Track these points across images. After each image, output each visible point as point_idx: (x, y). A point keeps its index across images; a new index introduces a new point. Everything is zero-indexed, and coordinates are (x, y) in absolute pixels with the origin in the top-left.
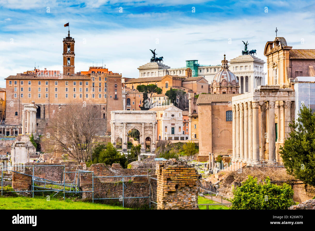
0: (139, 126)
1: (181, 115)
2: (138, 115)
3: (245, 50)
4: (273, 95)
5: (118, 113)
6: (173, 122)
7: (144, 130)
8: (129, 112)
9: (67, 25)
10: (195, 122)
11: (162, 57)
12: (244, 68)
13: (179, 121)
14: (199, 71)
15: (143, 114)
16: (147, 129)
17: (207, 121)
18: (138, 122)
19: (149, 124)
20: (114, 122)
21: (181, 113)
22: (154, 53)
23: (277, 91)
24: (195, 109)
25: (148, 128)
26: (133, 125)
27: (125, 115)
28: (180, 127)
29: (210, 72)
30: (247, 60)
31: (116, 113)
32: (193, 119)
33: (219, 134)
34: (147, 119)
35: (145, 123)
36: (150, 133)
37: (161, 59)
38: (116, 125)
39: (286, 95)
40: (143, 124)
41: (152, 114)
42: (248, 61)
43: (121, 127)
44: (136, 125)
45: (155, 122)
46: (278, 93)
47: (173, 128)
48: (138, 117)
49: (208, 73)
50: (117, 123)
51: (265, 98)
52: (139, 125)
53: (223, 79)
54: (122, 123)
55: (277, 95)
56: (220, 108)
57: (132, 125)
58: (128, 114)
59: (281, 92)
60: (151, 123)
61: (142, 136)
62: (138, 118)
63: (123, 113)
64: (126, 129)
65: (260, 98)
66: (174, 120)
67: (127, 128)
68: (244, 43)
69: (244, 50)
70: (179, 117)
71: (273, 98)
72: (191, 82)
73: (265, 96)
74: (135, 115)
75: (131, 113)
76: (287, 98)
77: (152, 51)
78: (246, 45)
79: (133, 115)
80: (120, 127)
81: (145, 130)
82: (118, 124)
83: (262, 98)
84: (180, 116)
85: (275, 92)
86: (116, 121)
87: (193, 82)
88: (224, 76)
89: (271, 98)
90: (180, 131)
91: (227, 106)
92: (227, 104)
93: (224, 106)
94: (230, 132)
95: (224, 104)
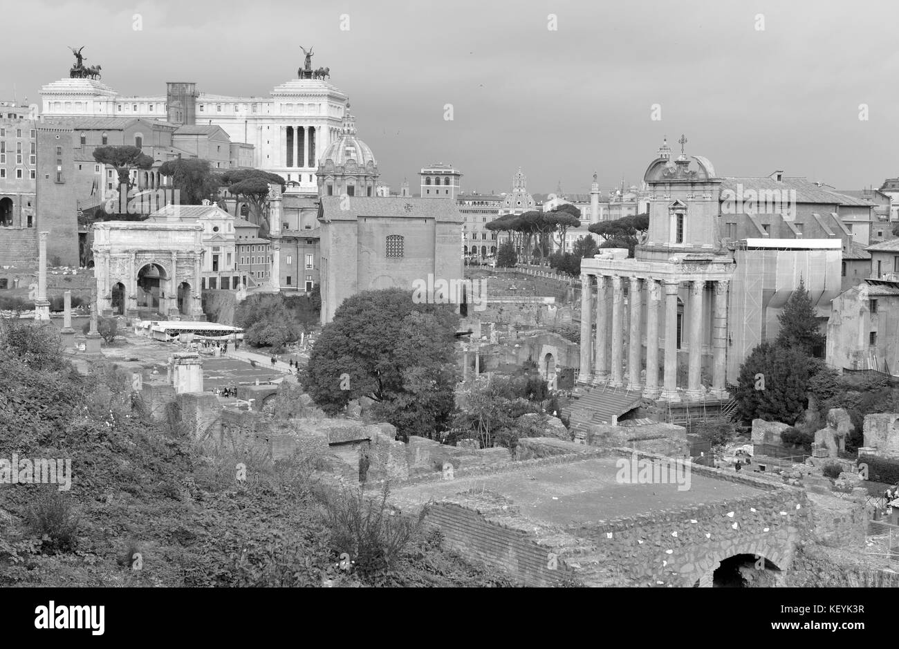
0: (165, 257)
1: (232, 227)
2: (161, 232)
3: (306, 67)
4: (701, 271)
5: (117, 229)
6: (216, 244)
7: (177, 267)
8: (142, 227)
10: (289, 249)
11: (98, 67)
12: (305, 107)
13: (228, 240)
14: (198, 106)
15: (173, 232)
16: (182, 266)
17: (349, 257)
18: (163, 249)
19: (188, 253)
20: (109, 247)
21: (232, 222)
22: (79, 56)
23: (708, 263)
24: (287, 221)
25: (185, 263)
26: (150, 254)
27: (133, 234)
28: (229, 255)
29: (225, 110)
30: (313, 90)
31: (112, 229)
32: (285, 243)
33: (371, 283)
34: (183, 241)
35: (178, 252)
36: (188, 272)
37: (96, 70)
38: (112, 255)
39: (722, 271)
40: (175, 254)
41: (195, 230)
42: (315, 94)
43: (124, 258)
44: (157, 255)
45: (200, 249)
46: (710, 266)
47: (216, 257)
48: (163, 237)
49: (221, 113)
50: (115, 250)
51: (689, 276)
52: (164, 254)
53: (348, 158)
54: (127, 251)
55: (707, 271)
56: (374, 229)
57: (148, 255)
58: (139, 231)
59: (715, 265)
60: (192, 252)
61: (170, 279)
62: (162, 240)
63: (127, 229)
64: (135, 264)
65: (681, 275)
66: (218, 239)
67: (137, 262)
68: (304, 52)
69: (302, 67)
70: (228, 233)
71: (701, 275)
72: (195, 137)
73: (690, 272)
74: (155, 232)
75: (147, 227)
76: (723, 276)
77: (74, 51)
78: (308, 56)
79: (150, 232)
80: (120, 260)
81: (179, 266)
82: (116, 253)
83: (685, 276)
84: (230, 230)
85: (705, 264)
86: (113, 246)
87: (200, 137)
88: (350, 151)
89: (698, 275)
90: (229, 263)
91: (388, 226)
92: (388, 221)
93: (382, 225)
94: (393, 280)
95: (382, 221)
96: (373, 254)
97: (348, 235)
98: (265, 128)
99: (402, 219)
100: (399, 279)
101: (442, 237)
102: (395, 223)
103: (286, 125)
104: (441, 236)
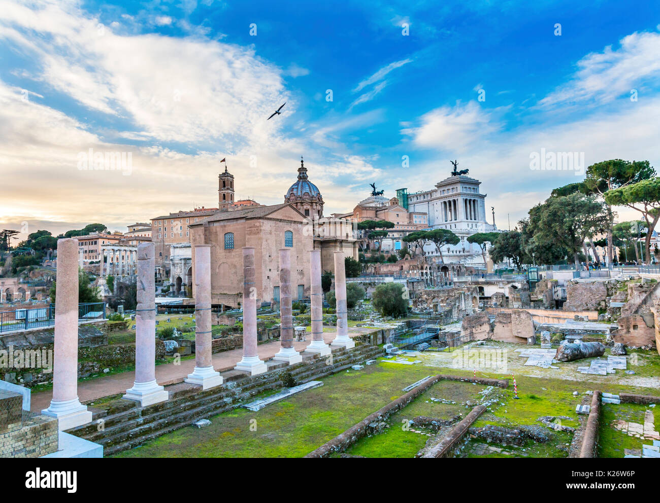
3: (455, 170)
9: (224, 160)
11: (383, 191)
12: (451, 190)
14: (409, 200)
22: (373, 186)
29: (420, 199)
30: (456, 180)
33: (217, 269)
38: (174, 261)
42: (454, 182)
49: (418, 200)
50: (176, 259)
54: (181, 260)
56: (218, 229)
64: (185, 266)
67: (187, 265)
68: (453, 163)
69: (453, 171)
77: (371, 185)
78: (455, 166)
80: (180, 264)
87: (386, 210)
91: (225, 226)
92: (226, 223)
93: (222, 226)
94: (229, 265)
95: (222, 223)
96: (218, 247)
97: (200, 235)
98: (435, 204)
99: (232, 220)
100: (232, 264)
101: (250, 230)
102: (229, 223)
103: (443, 201)
104: (248, 229)
